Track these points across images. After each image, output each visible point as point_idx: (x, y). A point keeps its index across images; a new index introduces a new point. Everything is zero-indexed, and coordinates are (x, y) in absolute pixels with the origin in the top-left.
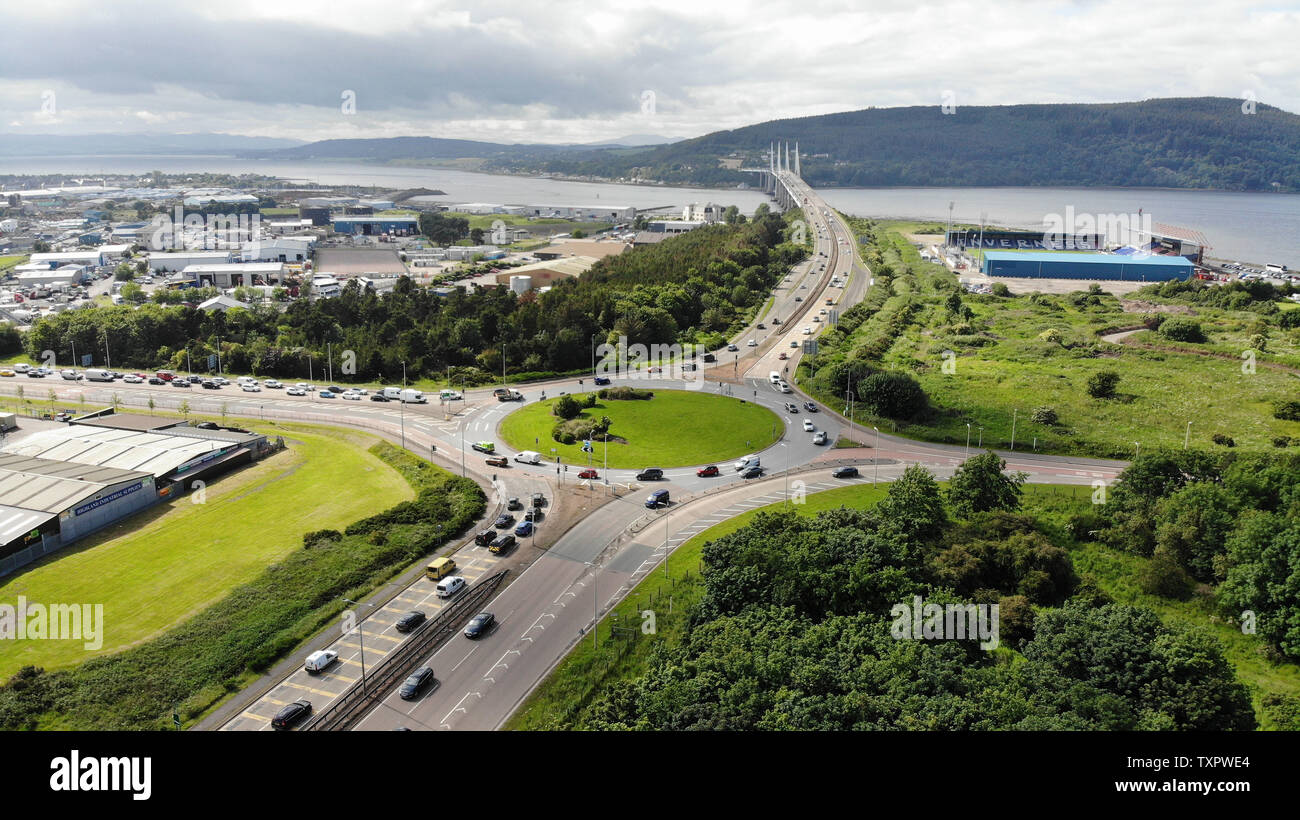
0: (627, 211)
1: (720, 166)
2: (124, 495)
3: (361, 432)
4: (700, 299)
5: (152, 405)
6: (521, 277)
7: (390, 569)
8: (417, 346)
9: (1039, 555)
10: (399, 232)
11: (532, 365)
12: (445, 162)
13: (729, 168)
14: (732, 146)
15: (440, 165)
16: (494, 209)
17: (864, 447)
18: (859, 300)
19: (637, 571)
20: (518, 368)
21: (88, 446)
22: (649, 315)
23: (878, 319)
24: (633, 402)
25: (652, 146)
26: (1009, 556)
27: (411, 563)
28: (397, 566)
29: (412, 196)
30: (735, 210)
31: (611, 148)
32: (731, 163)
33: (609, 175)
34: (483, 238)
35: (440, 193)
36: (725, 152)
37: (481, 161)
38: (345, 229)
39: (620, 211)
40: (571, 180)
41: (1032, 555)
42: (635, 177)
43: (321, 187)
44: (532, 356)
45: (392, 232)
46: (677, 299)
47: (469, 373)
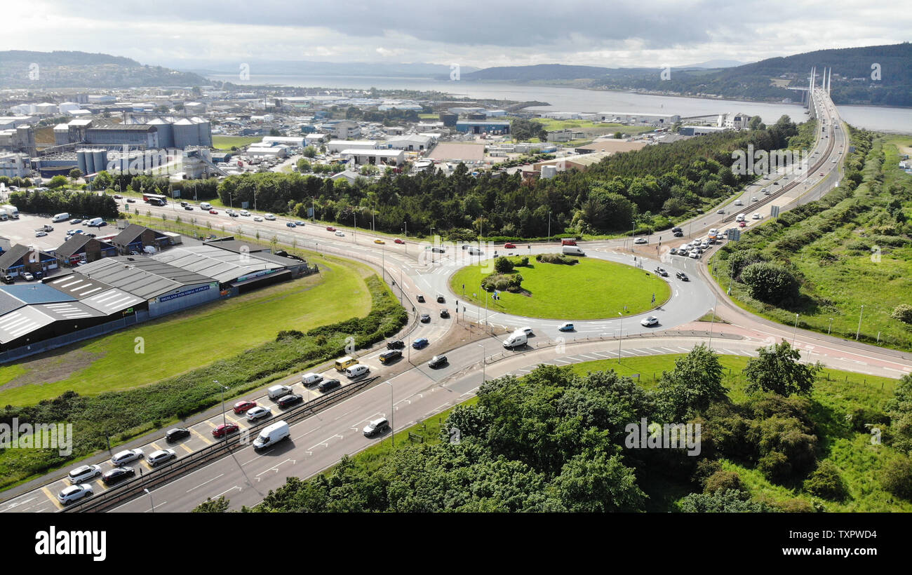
0: (672, 118)
1: (772, 84)
2: (195, 292)
3: (368, 267)
4: (670, 190)
5: (258, 237)
6: (549, 166)
7: (309, 362)
8: (437, 212)
9: (783, 439)
10: (496, 132)
11: (507, 231)
12: (565, 81)
13: (778, 86)
14: (784, 69)
15: (561, 84)
16: (572, 116)
17: (724, 322)
18: (817, 199)
19: (467, 393)
20: (498, 232)
21: (200, 259)
22: (610, 200)
23: (822, 217)
24: (559, 265)
25: (718, 69)
26: (757, 435)
27: (325, 361)
28: (313, 362)
29: (525, 107)
30: (758, 120)
31: (689, 70)
32: (781, 83)
33: (680, 90)
34: (547, 137)
35: (546, 104)
36: (776, 74)
37: (590, 81)
38: (463, 129)
39: (667, 118)
40: (650, 94)
41: (777, 437)
42: (700, 92)
43: (471, 100)
44: (509, 225)
45: (491, 132)
46: (646, 188)
47: (465, 233)
